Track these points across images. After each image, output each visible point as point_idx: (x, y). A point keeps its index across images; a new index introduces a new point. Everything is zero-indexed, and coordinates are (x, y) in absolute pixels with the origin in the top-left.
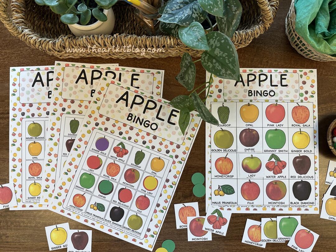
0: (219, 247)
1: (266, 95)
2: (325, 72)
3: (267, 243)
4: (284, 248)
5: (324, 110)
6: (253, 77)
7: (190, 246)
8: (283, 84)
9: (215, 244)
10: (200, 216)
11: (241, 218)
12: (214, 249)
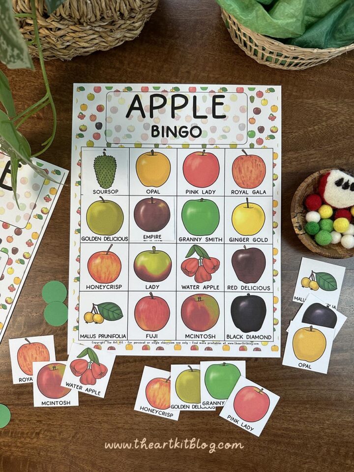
0: (93, 417)
1: (184, 134)
2: (296, 92)
3: (181, 411)
4: (213, 420)
5: (294, 163)
6: (161, 101)
7: (38, 416)
8: (216, 114)
9: (84, 411)
10: (56, 360)
11: (133, 364)
12: (82, 422)
